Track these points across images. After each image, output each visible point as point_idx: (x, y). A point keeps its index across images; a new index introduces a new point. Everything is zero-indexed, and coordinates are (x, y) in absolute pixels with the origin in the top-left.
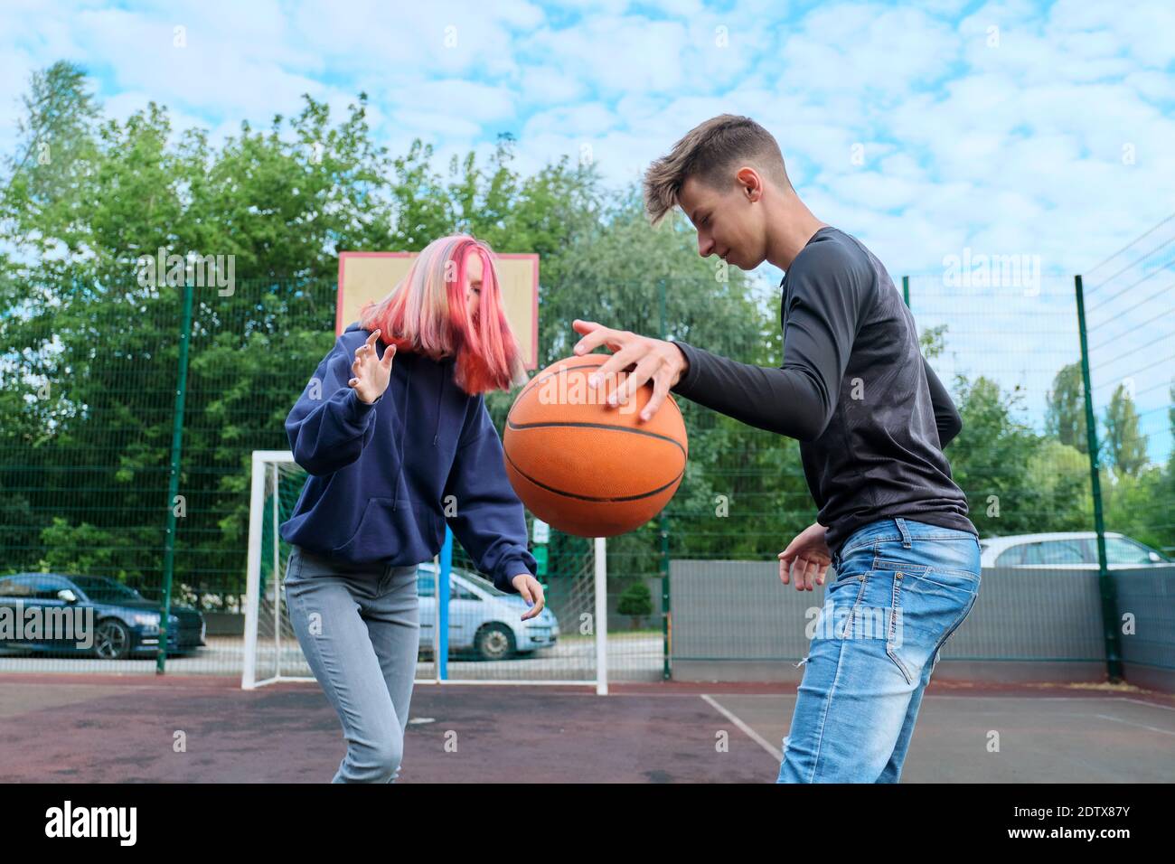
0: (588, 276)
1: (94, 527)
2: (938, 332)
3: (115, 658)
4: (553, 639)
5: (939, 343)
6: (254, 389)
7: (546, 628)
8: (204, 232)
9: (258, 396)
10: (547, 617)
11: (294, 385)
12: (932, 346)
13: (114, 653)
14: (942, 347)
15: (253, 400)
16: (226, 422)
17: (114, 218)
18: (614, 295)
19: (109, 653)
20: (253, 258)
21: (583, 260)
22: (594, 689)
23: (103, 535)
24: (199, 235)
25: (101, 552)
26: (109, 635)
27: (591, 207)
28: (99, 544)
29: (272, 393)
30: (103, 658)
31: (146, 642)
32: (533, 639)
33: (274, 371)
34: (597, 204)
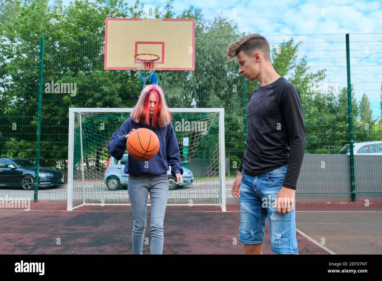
0: (201, 50)
1: (26, 141)
2: (323, 71)
3: (30, 190)
4: (192, 181)
5: (323, 75)
6: (80, 92)
7: (190, 177)
8: (60, 34)
9: (82, 94)
10: (189, 173)
11: (95, 90)
12: (321, 76)
13: (29, 187)
14: (324, 77)
15: (80, 95)
16: (70, 103)
17: (27, 29)
18: (210, 57)
19: (28, 187)
20: (79, 44)
21: (199, 45)
22: (220, 209)
23: (29, 144)
24: (58, 35)
25: (28, 150)
26: (27, 181)
27: (201, 26)
28: (27, 147)
29: (87, 93)
30: (25, 190)
31: (41, 183)
32: (185, 181)
33: (87, 84)
34: (203, 25)
